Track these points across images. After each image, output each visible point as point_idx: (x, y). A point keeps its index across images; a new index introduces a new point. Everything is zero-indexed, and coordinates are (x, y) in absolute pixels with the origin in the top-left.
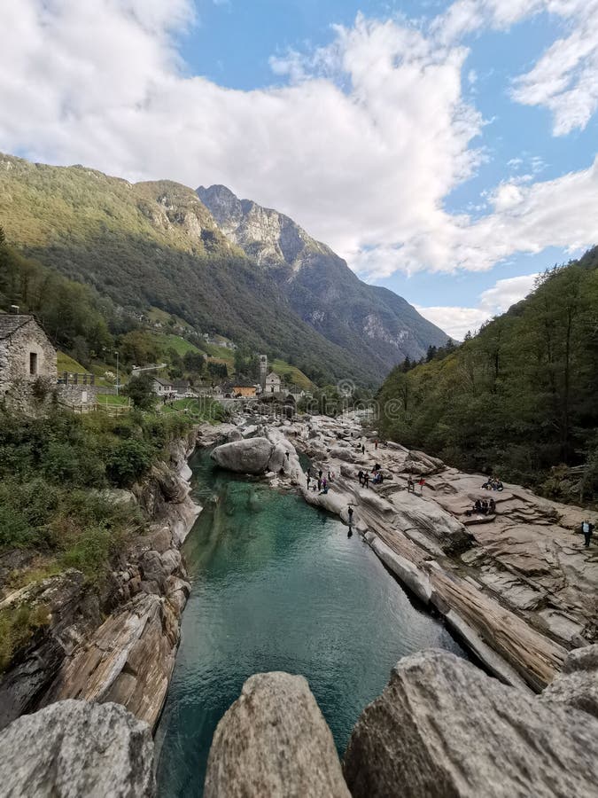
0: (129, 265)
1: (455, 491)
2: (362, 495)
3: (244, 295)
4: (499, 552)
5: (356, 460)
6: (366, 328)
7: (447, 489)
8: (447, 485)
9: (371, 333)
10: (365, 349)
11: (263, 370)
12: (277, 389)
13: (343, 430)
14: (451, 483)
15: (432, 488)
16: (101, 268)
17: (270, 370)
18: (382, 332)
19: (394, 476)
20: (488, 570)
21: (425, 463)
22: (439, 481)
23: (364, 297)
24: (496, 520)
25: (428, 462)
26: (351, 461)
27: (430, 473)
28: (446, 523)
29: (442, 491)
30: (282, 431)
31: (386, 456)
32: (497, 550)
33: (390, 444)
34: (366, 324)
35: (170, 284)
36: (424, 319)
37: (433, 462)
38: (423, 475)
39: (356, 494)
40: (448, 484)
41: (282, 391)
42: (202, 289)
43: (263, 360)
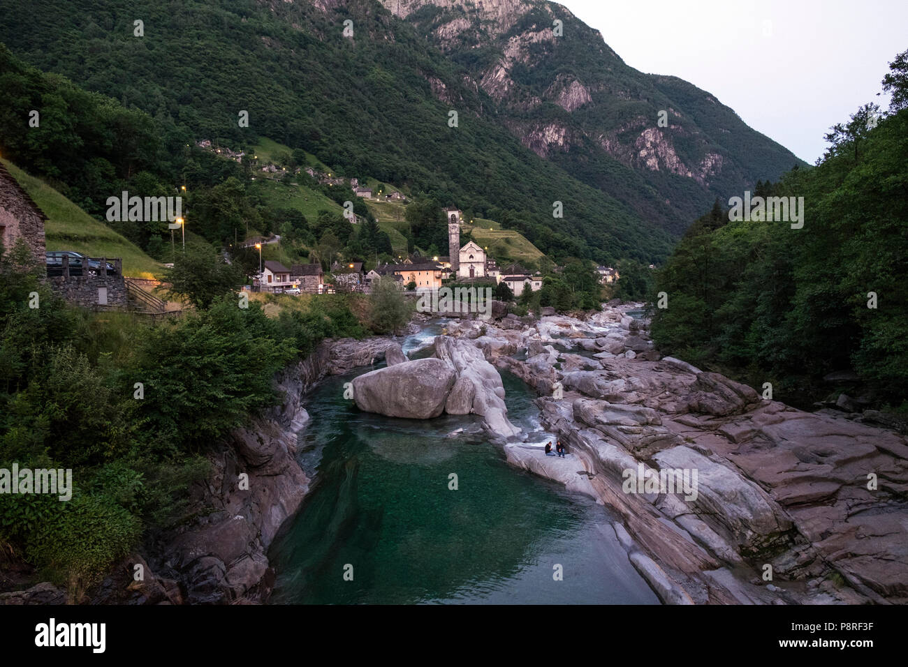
0: (219, 68)
1: (772, 443)
2: (602, 456)
3: (418, 106)
4: (840, 553)
5: (604, 393)
6: (643, 153)
7: (759, 440)
8: (759, 433)
9: (652, 162)
10: (643, 192)
11: (454, 239)
12: (480, 271)
13: (593, 341)
14: (766, 429)
15: (731, 439)
16: (171, 76)
17: (465, 239)
18: (672, 158)
19: (666, 420)
20: (818, 586)
21: (722, 395)
22: (744, 427)
23: (637, 97)
24: (842, 494)
25: (728, 391)
26: (594, 395)
27: (732, 413)
28: (745, 501)
29: (748, 445)
30: (479, 346)
31: (657, 383)
32: (836, 549)
33: (670, 363)
34: (643, 146)
35: (288, 96)
36: (751, 130)
37: (737, 391)
38: (718, 416)
39: (594, 454)
40: (760, 431)
41: (490, 274)
42: (344, 101)
43: (454, 220)
